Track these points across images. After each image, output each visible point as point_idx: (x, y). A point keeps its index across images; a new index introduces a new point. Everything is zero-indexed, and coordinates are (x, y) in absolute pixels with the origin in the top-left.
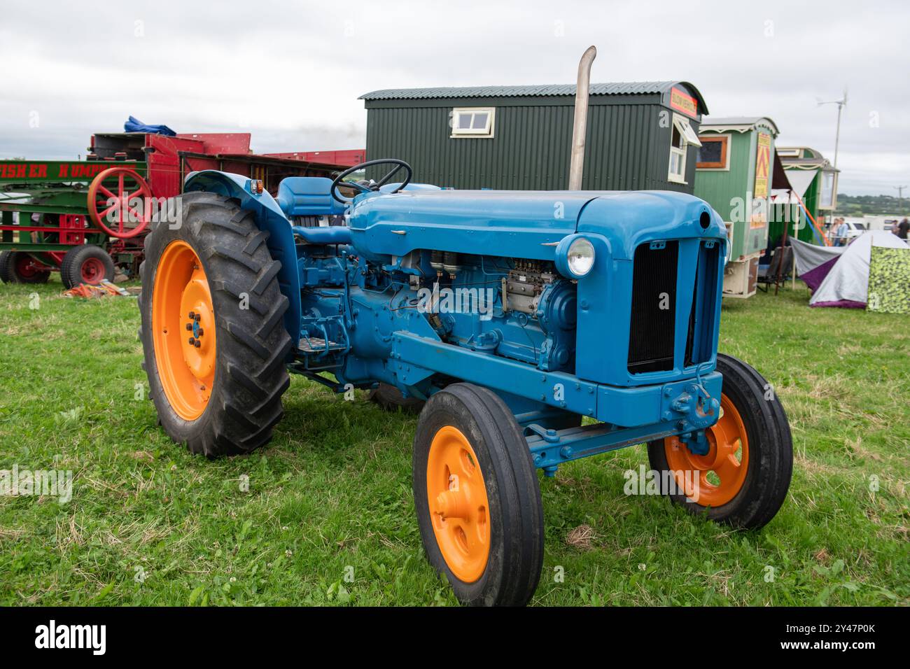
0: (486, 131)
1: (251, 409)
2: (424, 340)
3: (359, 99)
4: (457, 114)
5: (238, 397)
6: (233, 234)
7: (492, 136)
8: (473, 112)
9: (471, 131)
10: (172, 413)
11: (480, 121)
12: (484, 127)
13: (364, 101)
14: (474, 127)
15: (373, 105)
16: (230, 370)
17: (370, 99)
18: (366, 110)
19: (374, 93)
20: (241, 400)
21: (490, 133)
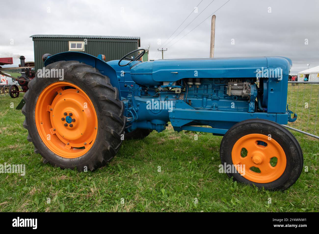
0: (82, 49)
1: (116, 147)
2: (186, 110)
3: (30, 37)
4: (70, 43)
5: (113, 143)
6: (101, 77)
7: (84, 51)
8: (76, 43)
9: (76, 49)
10: (57, 157)
11: (79, 46)
12: (81, 48)
13: (32, 38)
14: (77, 48)
15: (36, 39)
16: (113, 133)
17: (35, 37)
18: (33, 41)
19: (36, 35)
20: (114, 144)
21: (83, 50)
